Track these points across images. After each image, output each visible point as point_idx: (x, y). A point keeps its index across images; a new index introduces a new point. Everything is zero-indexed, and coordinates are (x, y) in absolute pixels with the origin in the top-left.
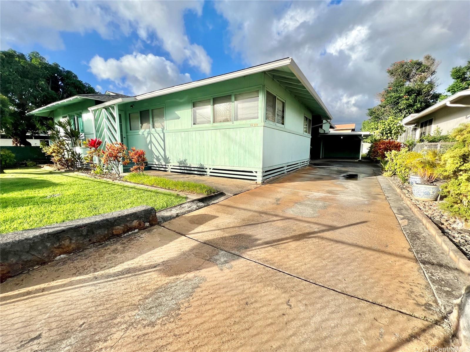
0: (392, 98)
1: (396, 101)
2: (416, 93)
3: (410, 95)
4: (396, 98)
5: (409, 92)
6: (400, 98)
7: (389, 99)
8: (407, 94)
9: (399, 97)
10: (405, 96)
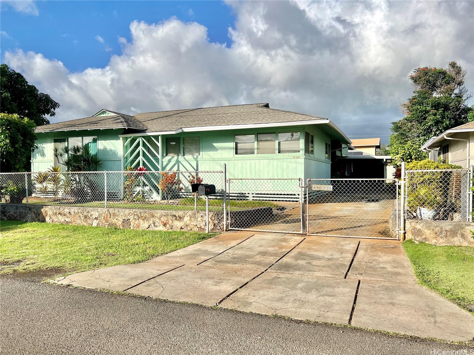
0: (418, 111)
1: (423, 116)
2: (443, 108)
3: (437, 110)
4: (421, 111)
5: (437, 106)
6: (427, 112)
7: (414, 112)
8: (434, 108)
9: (425, 111)
10: (431, 110)
